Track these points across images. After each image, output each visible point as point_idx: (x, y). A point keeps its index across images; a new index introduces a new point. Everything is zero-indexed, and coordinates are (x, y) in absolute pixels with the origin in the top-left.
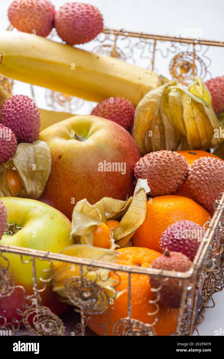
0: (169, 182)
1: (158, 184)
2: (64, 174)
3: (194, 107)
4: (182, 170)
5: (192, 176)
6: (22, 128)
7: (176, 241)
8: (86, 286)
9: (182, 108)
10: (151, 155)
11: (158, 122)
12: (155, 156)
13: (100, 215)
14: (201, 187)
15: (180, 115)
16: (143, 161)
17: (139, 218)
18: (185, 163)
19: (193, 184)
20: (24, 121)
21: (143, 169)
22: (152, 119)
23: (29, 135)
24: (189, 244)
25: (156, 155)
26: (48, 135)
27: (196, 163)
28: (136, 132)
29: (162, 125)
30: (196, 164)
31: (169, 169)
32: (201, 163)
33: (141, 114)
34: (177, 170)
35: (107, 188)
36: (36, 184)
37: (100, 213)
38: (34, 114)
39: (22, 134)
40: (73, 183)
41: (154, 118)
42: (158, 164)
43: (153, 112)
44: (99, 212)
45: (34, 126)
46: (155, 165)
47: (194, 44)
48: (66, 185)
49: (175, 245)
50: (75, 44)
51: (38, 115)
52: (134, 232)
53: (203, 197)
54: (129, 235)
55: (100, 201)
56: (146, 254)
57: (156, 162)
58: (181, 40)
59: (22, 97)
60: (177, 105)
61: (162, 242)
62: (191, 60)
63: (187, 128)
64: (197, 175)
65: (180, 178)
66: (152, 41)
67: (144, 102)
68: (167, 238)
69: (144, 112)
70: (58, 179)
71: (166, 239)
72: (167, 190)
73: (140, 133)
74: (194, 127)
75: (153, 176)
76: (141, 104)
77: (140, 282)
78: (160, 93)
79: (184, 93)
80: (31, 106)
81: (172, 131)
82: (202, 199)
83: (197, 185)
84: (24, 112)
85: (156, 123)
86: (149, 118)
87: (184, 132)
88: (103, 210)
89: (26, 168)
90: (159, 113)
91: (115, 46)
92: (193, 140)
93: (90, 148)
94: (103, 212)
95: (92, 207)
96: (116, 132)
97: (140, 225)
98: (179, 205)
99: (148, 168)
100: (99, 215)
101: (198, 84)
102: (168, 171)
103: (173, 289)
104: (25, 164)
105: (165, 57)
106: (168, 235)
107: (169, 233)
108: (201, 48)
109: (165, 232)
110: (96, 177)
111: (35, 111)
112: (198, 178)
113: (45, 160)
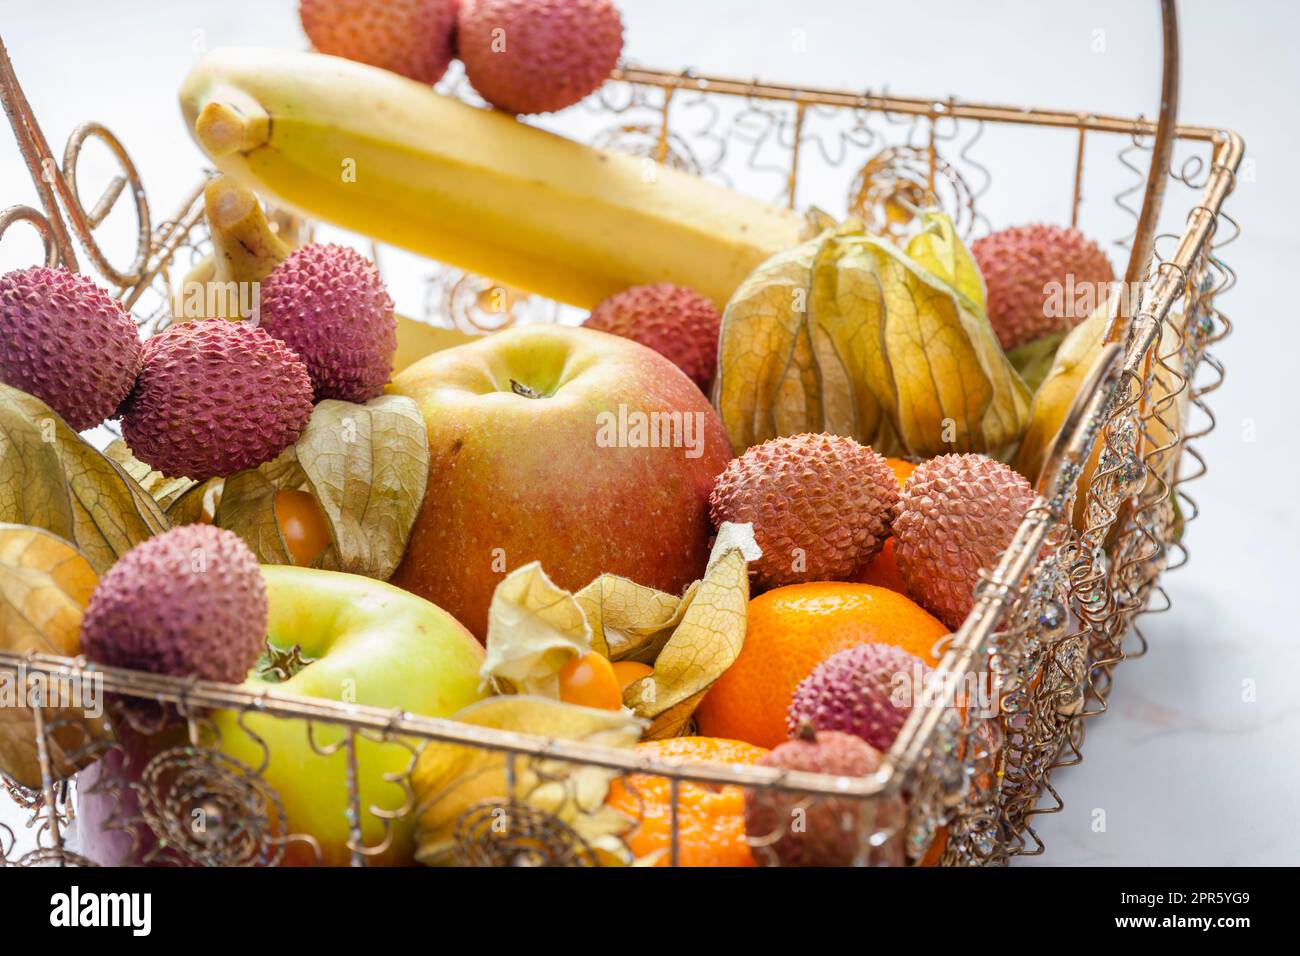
0: (828, 537)
1: (789, 540)
2: (470, 502)
3: (924, 311)
4: (872, 497)
5: (905, 514)
6: (332, 349)
7: (842, 706)
8: (526, 831)
9: (882, 308)
10: (770, 447)
11: (801, 357)
12: (782, 450)
13: (588, 627)
14: (937, 551)
15: (875, 331)
16: (742, 464)
17: (720, 644)
18: (885, 475)
19: (908, 541)
20: (339, 325)
21: (739, 491)
22: (780, 343)
23: (355, 374)
24: (886, 714)
25: (786, 446)
26: (421, 380)
27: (921, 473)
28: (722, 389)
29: (813, 366)
30: (922, 477)
31: (830, 490)
32: (936, 473)
33: (743, 328)
34: (856, 495)
35: (618, 556)
36: (372, 537)
37: (585, 621)
38: (373, 304)
39: (331, 370)
40: (498, 533)
41: (786, 341)
42: (792, 472)
43: (783, 321)
44: (584, 614)
45: (373, 343)
46: (782, 478)
47: (933, 116)
48: (474, 540)
49: (838, 717)
50: (526, 114)
51: (387, 309)
52: (705, 693)
53: (941, 587)
54: (684, 702)
55: (588, 588)
56: (740, 754)
57: (786, 466)
58: (887, 105)
59: (335, 251)
60: (865, 300)
61: (794, 713)
62: (921, 175)
63: (899, 381)
64: (924, 511)
65: (865, 526)
66: (791, 109)
67: (752, 290)
68: (811, 697)
69: (754, 321)
70: (449, 520)
71: (808, 702)
72: (821, 565)
73: (737, 394)
74: (923, 375)
75: (775, 512)
76: (742, 294)
77: (713, 838)
78: (808, 258)
79: (888, 260)
80: (365, 278)
81: (848, 391)
82: (940, 592)
83: (923, 543)
84: (339, 297)
85: (792, 359)
86: (770, 341)
87: (888, 392)
88: (599, 618)
89: (343, 479)
90: (804, 326)
91: (664, 128)
92: (917, 423)
93: (559, 417)
94: (599, 623)
95: (557, 594)
96: (652, 373)
97: (723, 670)
98: (856, 605)
99: (757, 485)
100: (582, 624)
101: (938, 232)
102: (825, 498)
103: (822, 849)
104: (337, 465)
105: (833, 164)
106: (815, 687)
107: (819, 681)
108: (957, 128)
109: (807, 681)
110: (581, 515)
111: (376, 297)
112: (926, 521)
113: (408, 458)
